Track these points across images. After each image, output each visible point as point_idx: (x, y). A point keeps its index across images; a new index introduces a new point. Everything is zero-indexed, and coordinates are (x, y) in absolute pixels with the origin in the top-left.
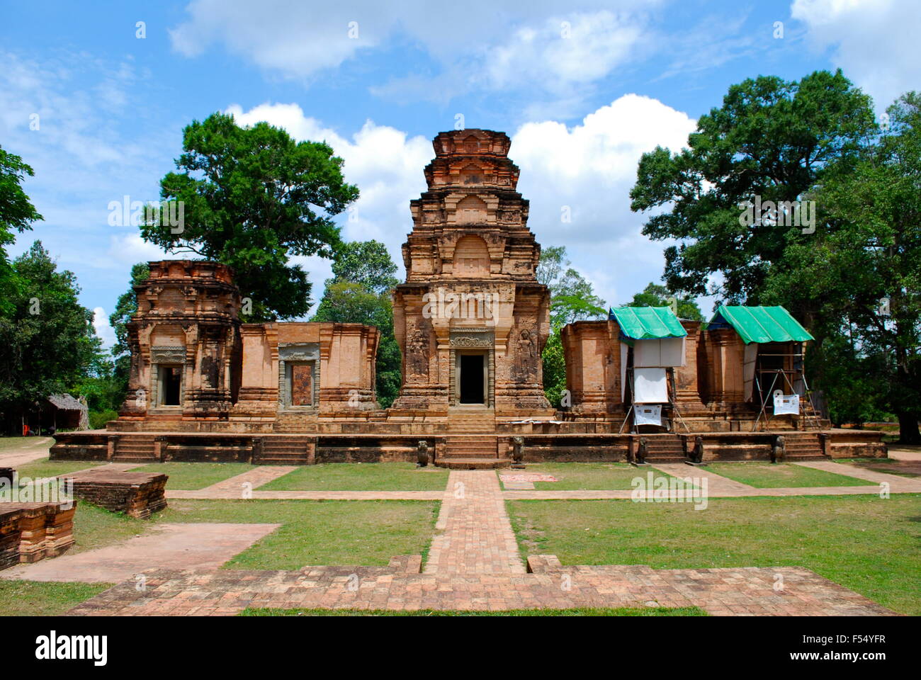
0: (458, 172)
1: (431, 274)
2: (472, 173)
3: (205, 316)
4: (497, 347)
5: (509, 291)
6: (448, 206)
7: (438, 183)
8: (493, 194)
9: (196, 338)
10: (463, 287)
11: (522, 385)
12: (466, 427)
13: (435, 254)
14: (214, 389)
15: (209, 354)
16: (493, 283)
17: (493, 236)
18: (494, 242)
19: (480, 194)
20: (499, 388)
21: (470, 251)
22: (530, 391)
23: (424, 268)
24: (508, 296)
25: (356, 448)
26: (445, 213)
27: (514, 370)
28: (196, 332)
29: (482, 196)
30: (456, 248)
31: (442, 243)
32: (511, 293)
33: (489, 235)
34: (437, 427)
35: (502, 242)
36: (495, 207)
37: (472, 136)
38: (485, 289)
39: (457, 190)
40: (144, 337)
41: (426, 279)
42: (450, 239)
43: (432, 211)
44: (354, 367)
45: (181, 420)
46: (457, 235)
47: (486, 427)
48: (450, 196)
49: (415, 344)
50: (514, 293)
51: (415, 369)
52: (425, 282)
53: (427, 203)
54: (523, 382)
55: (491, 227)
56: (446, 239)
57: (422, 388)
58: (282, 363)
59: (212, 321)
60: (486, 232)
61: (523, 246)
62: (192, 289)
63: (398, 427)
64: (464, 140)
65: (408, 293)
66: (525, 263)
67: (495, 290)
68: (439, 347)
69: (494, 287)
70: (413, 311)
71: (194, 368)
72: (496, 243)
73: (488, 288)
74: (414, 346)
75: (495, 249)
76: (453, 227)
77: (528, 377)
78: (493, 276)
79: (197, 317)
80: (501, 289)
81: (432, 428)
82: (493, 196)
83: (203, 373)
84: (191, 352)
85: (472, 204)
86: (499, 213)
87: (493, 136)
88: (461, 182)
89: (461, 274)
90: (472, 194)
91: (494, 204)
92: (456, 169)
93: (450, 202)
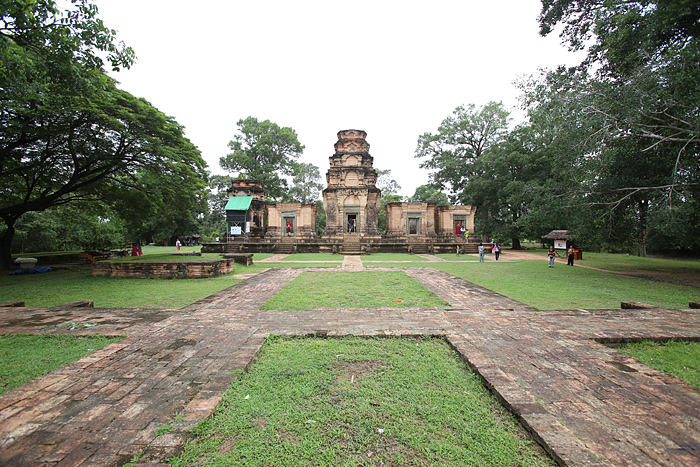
1: (337, 185)
2: (352, 147)
4: (361, 212)
5: (365, 191)
7: (339, 150)
10: (349, 190)
11: (370, 226)
12: (350, 240)
13: (338, 177)
14: (258, 227)
16: (360, 188)
17: (360, 171)
18: (360, 173)
21: (351, 176)
22: (373, 228)
23: (334, 182)
24: (365, 193)
25: (310, 248)
26: (342, 162)
27: (367, 220)
29: (356, 156)
30: (346, 175)
31: (341, 173)
35: (363, 173)
37: (352, 132)
38: (357, 190)
39: (347, 153)
41: (335, 187)
43: (337, 161)
44: (309, 219)
46: (347, 170)
48: (344, 155)
49: (331, 211)
50: (367, 192)
51: (331, 220)
53: (335, 158)
55: (360, 167)
56: (343, 172)
57: (334, 227)
58: (283, 218)
60: (358, 169)
61: (371, 174)
63: (325, 241)
64: (349, 134)
65: (328, 192)
66: (372, 181)
68: (340, 212)
69: (361, 190)
70: (330, 199)
71: (251, 220)
75: (361, 175)
76: (345, 167)
77: (372, 223)
78: (360, 186)
80: (363, 190)
81: (338, 241)
82: (360, 155)
85: (352, 158)
86: (362, 162)
87: (360, 132)
88: (348, 150)
89: (348, 185)
90: (352, 155)
91: (360, 158)
92: (346, 145)
93: (344, 158)
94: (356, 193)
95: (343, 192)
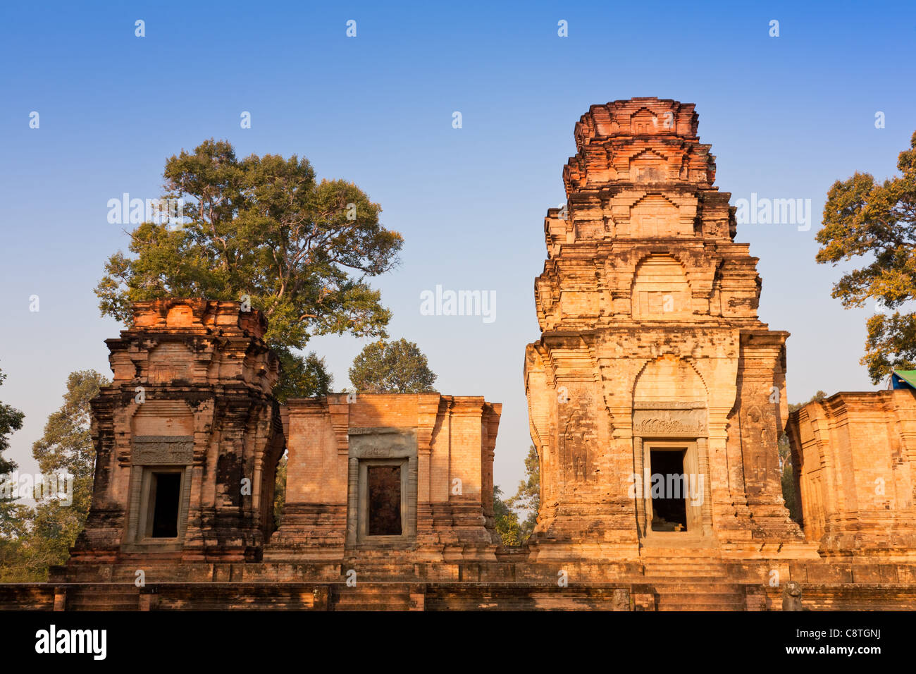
0: (627, 161)
1: (594, 317)
2: (649, 162)
3: (225, 387)
4: (711, 434)
5: (729, 340)
6: (616, 211)
7: (594, 181)
8: (687, 192)
9: (210, 421)
10: (653, 336)
11: (756, 499)
12: (671, 568)
13: (599, 285)
14: (237, 508)
15: (230, 449)
16: (701, 328)
17: (695, 255)
18: (697, 264)
19: (667, 191)
20: (722, 504)
21: (657, 279)
22: (772, 508)
23: (581, 307)
24: (729, 349)
25: (491, 605)
26: (611, 223)
27: (743, 471)
28: (211, 412)
29: (670, 195)
30: (636, 275)
31: (613, 266)
32: (732, 344)
33: (688, 253)
34: (624, 569)
35: (710, 264)
36: (692, 211)
37: (643, 108)
38: (690, 337)
39: (629, 186)
40: (123, 420)
41: (588, 325)
42: (625, 260)
43: (589, 221)
44: (473, 469)
45: (180, 560)
46: (636, 254)
47: (708, 568)
48: (620, 195)
49: (572, 430)
50: (737, 344)
51: (576, 472)
52: (586, 328)
53: (581, 209)
54: (757, 492)
55: (690, 240)
56: (619, 261)
57: (589, 504)
58: (354, 461)
59: (238, 394)
60: (684, 249)
61: (742, 272)
62: (206, 342)
64: (632, 116)
65: (560, 346)
66: (745, 300)
67: (707, 338)
68: (616, 433)
69: (705, 334)
70: (567, 376)
71: (205, 472)
72: (700, 266)
73: (694, 336)
74: (571, 433)
75: (699, 275)
76: (627, 241)
77: (765, 486)
78: (699, 318)
79: (213, 387)
80: (715, 337)
81: (617, 570)
82: (688, 195)
83: (218, 481)
84: (200, 445)
85: (655, 206)
86: (698, 223)
87: (678, 108)
88: (632, 175)
89: (645, 316)
90: (654, 191)
91: (689, 205)
92: (622, 158)
93: (620, 204)
94: (685, 348)
95: (631, 345)
